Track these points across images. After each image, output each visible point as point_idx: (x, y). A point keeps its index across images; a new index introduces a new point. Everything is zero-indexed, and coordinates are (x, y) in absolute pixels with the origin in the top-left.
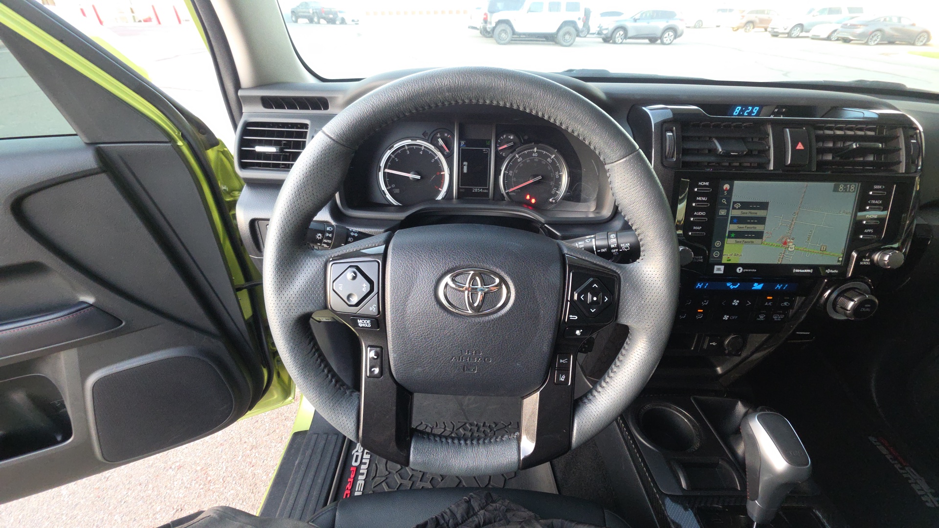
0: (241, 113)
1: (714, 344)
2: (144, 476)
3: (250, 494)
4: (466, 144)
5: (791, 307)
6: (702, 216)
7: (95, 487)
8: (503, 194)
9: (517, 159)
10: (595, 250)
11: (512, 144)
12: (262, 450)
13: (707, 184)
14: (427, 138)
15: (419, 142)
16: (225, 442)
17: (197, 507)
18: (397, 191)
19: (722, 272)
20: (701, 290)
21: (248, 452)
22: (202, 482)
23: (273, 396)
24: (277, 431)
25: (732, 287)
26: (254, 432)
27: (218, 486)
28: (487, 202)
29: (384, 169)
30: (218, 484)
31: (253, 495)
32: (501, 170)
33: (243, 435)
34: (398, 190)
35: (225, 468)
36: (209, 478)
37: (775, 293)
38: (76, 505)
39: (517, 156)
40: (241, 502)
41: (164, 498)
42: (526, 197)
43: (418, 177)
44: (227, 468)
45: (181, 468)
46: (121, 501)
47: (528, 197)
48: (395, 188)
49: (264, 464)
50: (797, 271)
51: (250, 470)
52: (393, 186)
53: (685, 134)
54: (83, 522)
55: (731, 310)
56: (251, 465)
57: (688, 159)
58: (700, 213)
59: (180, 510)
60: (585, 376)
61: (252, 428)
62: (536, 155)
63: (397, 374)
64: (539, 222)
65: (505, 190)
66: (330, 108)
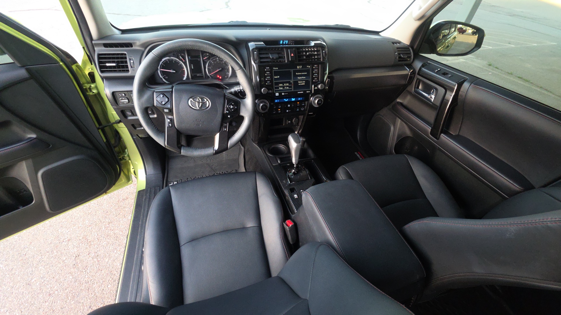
0: (94, 50)
1: (290, 122)
2: (48, 249)
3: (116, 241)
4: (191, 58)
5: (305, 105)
6: (269, 78)
7: (19, 260)
8: (209, 76)
9: (211, 62)
10: (237, 91)
11: (208, 57)
12: (115, 223)
13: (269, 68)
14: (175, 56)
15: (172, 58)
16: (92, 225)
17: (87, 253)
18: (167, 78)
19: (278, 95)
20: (277, 103)
21: (108, 225)
22: (85, 243)
23: (122, 180)
24: (121, 214)
25: (286, 101)
26: (108, 217)
27: (96, 242)
28: (203, 79)
29: (160, 69)
30: (95, 242)
31: (117, 241)
32: (206, 67)
33: (101, 219)
35: (96, 235)
36: (89, 241)
37: (299, 101)
38: (12, 269)
39: (211, 61)
40: (112, 245)
41: (66, 254)
42: (217, 76)
43: (175, 72)
44: (97, 234)
45: (70, 240)
46: (40, 261)
47: (218, 76)
48: (166, 76)
49: (119, 228)
50: (299, 93)
51: (112, 232)
52: (165, 76)
53: (260, 52)
54: (20, 275)
55: (288, 108)
56: (112, 230)
57: (262, 60)
58: (268, 77)
59: (78, 256)
60: (253, 142)
61: (105, 215)
62: (218, 60)
63: (177, 126)
64: (221, 84)
65: (209, 74)
66: (133, 47)
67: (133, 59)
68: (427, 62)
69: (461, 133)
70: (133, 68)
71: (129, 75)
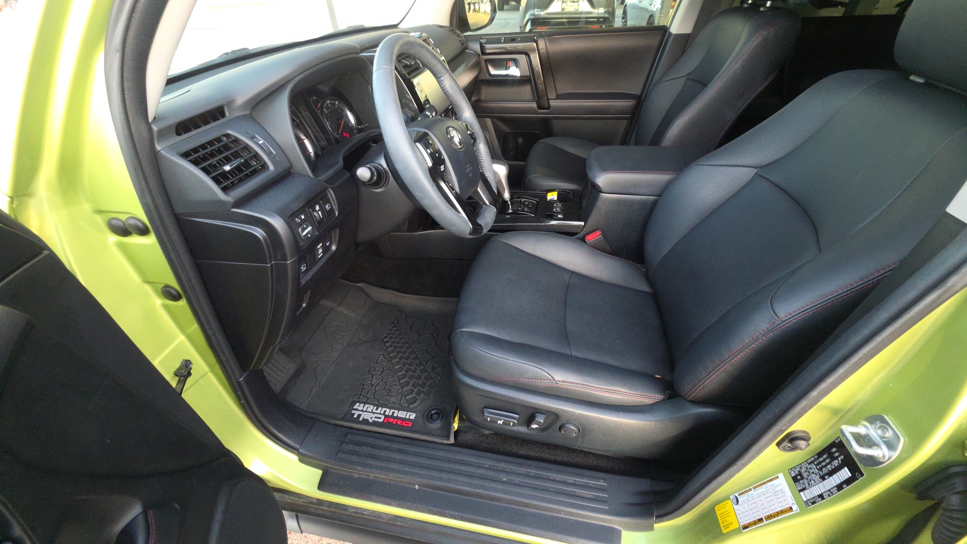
47: (345, 134)
66: (227, 114)
67: (256, 136)
68: (481, 39)
69: (559, 92)
70: (272, 156)
71: (274, 173)
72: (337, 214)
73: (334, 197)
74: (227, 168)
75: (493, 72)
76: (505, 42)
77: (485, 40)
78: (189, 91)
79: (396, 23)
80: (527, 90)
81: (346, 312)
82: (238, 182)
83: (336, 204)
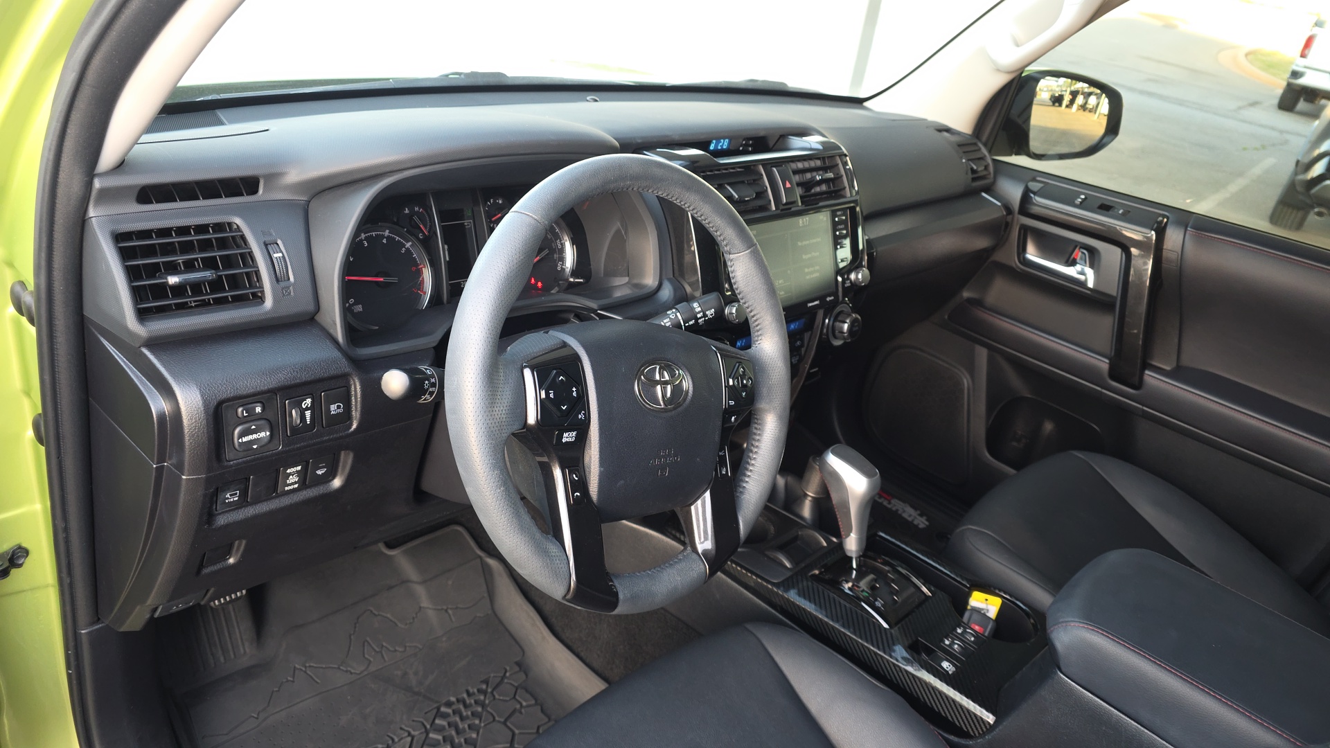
5: (801, 346)
10: (683, 324)
18: (359, 309)
34: (360, 306)
43: (396, 279)
48: (355, 304)
52: (352, 301)
66: (261, 191)
67: (279, 242)
68: (1034, 180)
69: (1186, 361)
70: (282, 284)
71: (267, 313)
72: (354, 426)
73: (359, 396)
74: (173, 280)
75: (1032, 255)
76: (1082, 206)
77: (1041, 185)
78: (267, 130)
79: (862, 94)
80: (1104, 325)
81: (425, 603)
82: (196, 306)
83: (359, 409)
